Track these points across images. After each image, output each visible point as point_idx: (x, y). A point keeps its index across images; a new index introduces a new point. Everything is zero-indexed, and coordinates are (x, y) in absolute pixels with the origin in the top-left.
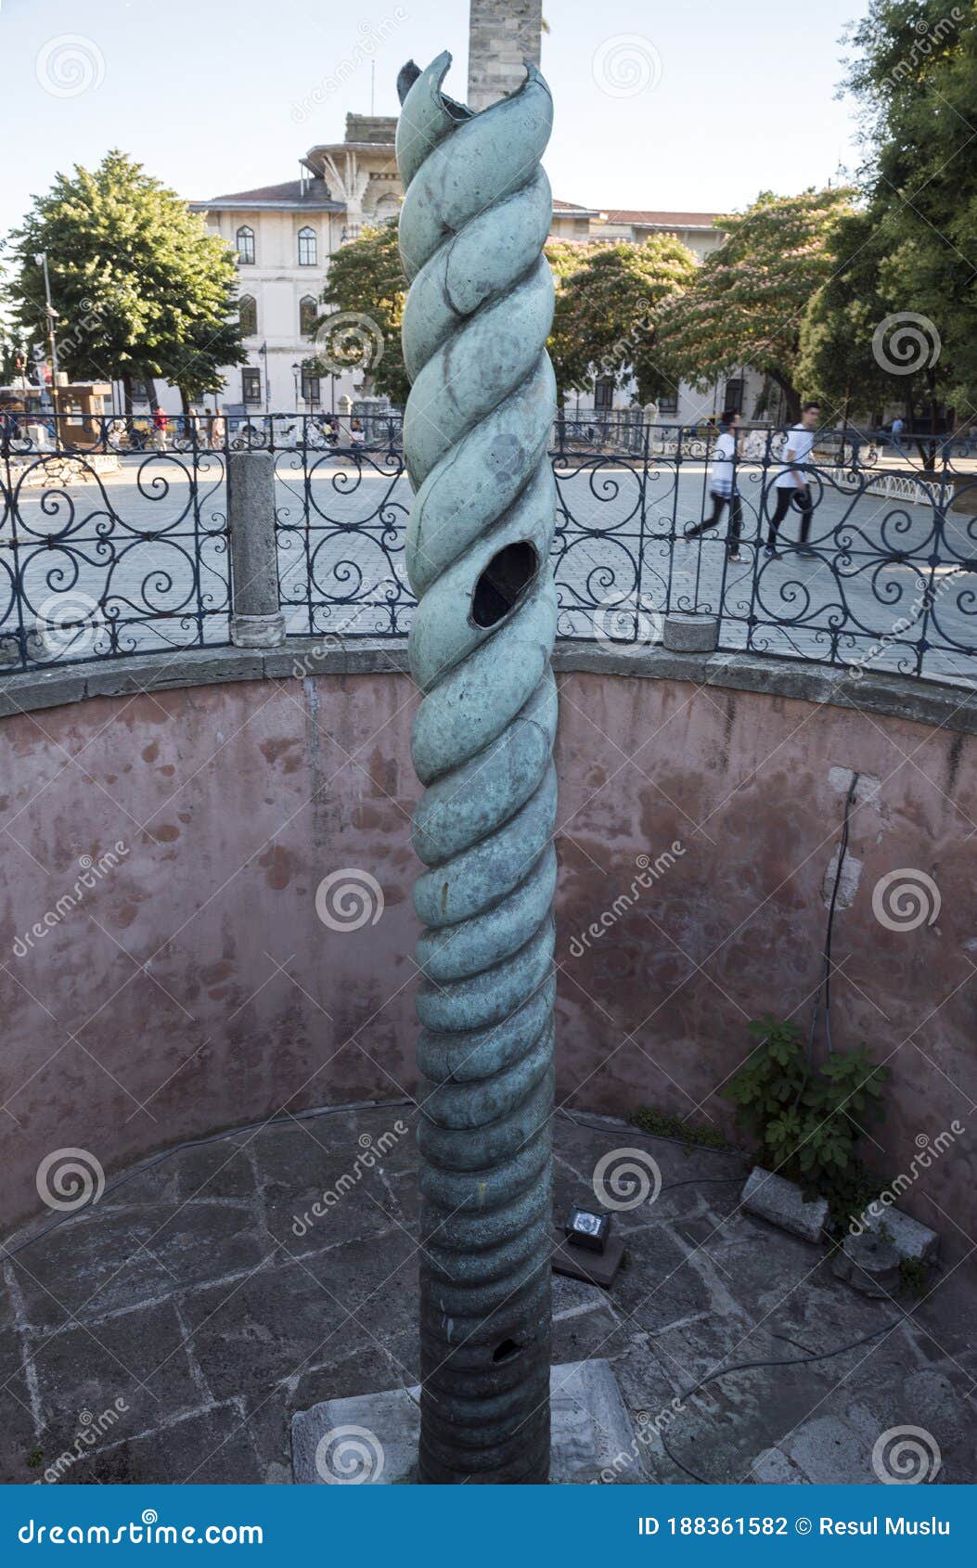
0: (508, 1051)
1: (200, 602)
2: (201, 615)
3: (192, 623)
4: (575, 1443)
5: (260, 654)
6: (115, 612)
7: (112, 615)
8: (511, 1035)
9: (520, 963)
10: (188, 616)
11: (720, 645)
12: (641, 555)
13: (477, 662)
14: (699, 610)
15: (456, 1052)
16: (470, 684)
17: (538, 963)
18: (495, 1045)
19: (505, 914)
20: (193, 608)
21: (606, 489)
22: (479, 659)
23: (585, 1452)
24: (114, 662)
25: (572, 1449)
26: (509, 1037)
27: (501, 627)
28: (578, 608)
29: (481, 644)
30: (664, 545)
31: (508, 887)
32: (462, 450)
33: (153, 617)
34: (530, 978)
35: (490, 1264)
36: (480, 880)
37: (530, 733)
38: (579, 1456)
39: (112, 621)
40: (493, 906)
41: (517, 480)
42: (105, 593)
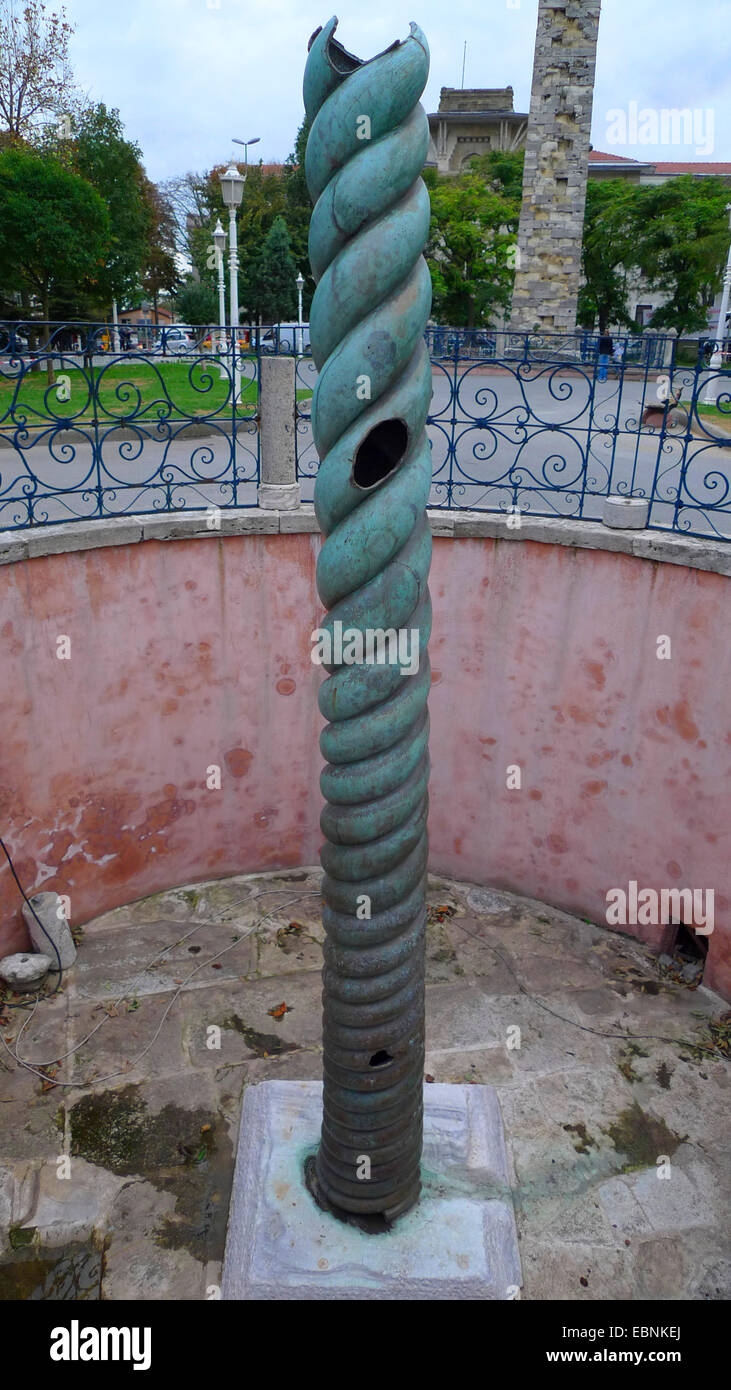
0: (382, 824)
1: (235, 473)
2: (236, 482)
3: (229, 488)
4: (451, 1145)
5: (277, 514)
6: (170, 477)
7: (168, 479)
8: (385, 812)
9: (392, 756)
10: (226, 483)
11: (650, 524)
12: (589, 446)
13: (358, 516)
14: (634, 494)
15: (343, 819)
16: (352, 532)
17: (408, 758)
18: (371, 818)
19: (381, 716)
20: (229, 476)
21: (562, 390)
22: (360, 512)
23: (459, 1155)
24: (167, 515)
25: (448, 1149)
26: (384, 814)
27: (380, 488)
28: (535, 489)
29: (362, 501)
30: (609, 438)
31: (383, 695)
32: (346, 344)
33: (199, 482)
34: (399, 768)
35: (368, 988)
36: (360, 687)
37: (402, 573)
38: (454, 1156)
39: (168, 483)
40: (370, 708)
41: (390, 368)
42: (163, 463)
